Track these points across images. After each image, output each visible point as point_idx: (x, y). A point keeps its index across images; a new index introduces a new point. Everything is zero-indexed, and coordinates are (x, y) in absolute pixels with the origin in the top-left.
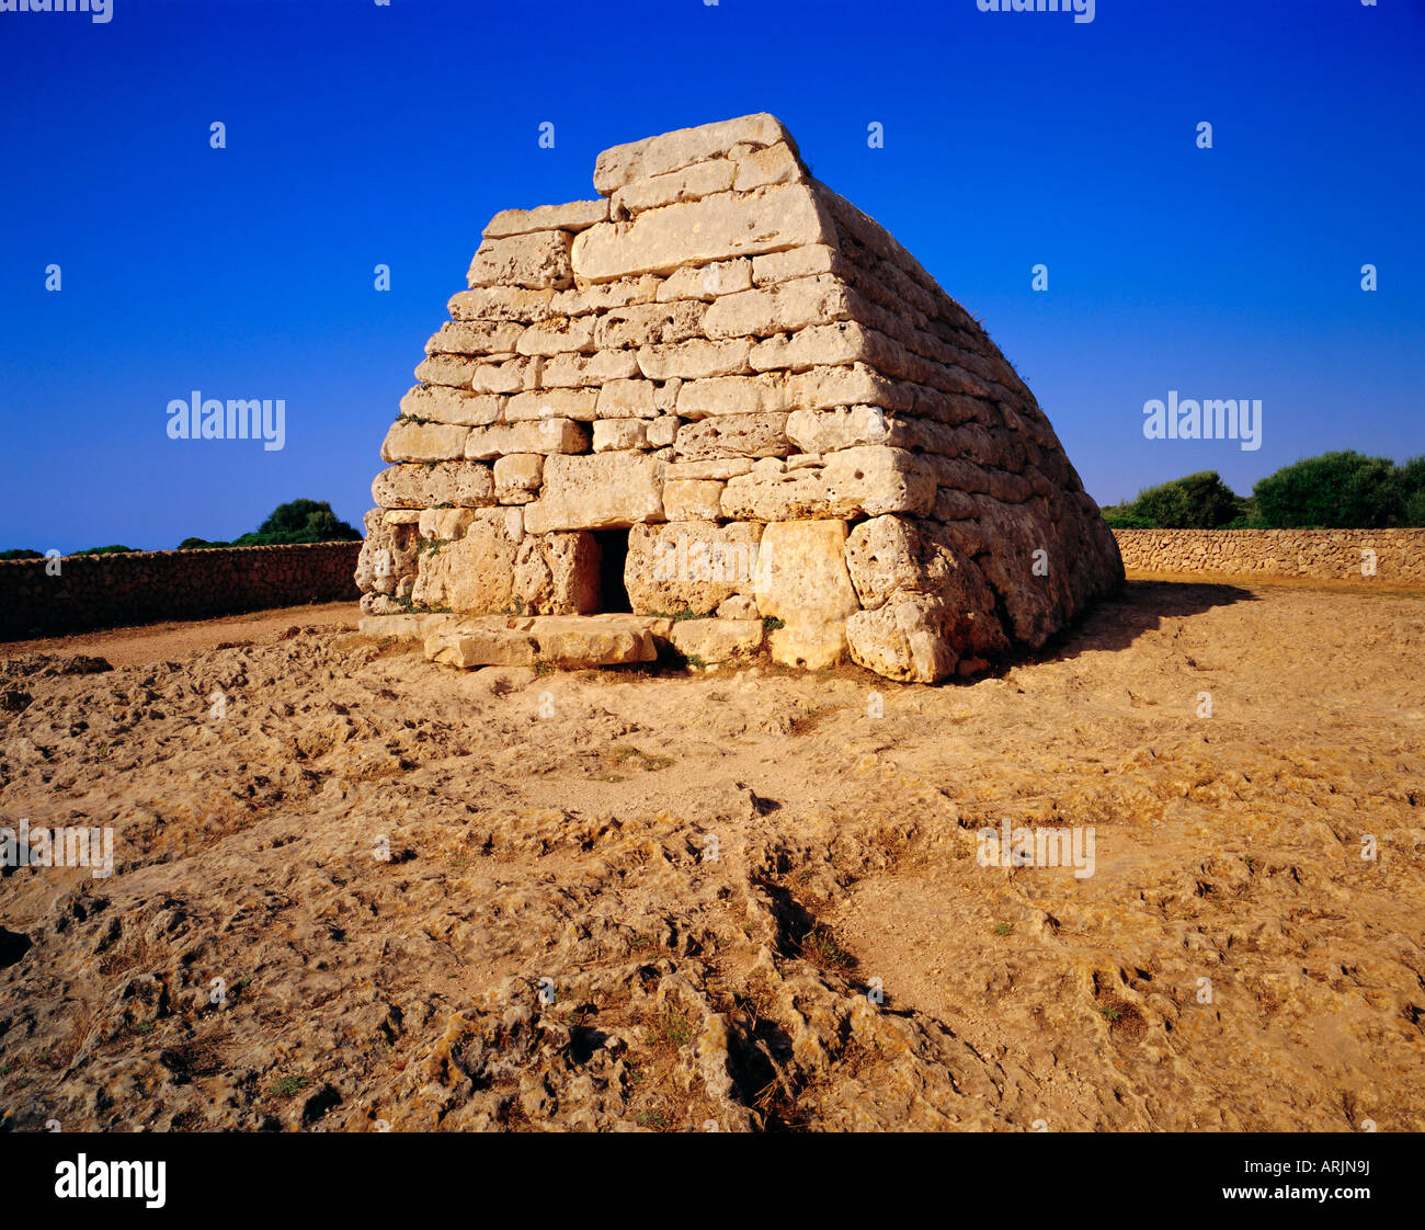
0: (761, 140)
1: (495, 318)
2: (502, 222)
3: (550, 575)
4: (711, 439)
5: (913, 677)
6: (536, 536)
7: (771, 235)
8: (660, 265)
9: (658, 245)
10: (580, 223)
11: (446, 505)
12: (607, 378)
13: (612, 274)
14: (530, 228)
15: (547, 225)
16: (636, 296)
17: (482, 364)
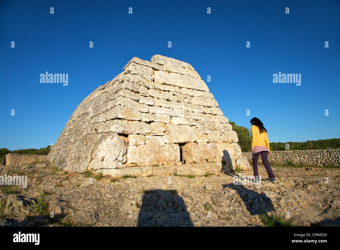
1: (141, 84)
2: (137, 60)
6: (169, 144)
8: (180, 85)
9: (179, 81)
10: (158, 69)
11: (138, 134)
12: (177, 107)
13: (169, 84)
14: (146, 65)
15: (150, 66)
16: (177, 90)
17: (141, 95)
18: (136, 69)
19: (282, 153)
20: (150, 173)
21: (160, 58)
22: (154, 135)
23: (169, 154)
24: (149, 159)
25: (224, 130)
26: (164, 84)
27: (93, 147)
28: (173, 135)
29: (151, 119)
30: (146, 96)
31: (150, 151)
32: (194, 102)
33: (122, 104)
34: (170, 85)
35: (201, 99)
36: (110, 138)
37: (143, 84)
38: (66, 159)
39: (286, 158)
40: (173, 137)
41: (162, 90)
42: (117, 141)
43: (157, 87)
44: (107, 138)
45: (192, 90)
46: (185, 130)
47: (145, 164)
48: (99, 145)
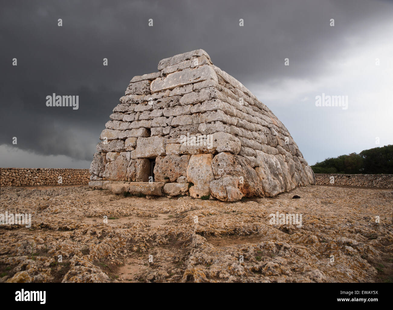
0: (198, 55)
1: (130, 102)
2: (135, 79)
3: (135, 170)
4: (179, 132)
5: (227, 200)
6: (133, 159)
7: (199, 78)
8: (171, 87)
9: (170, 82)
10: (153, 78)
11: (113, 151)
13: (159, 90)
17: (125, 114)
29: (124, 136)
32: (181, 102)
40: (137, 152)
46: (152, 142)
47: (111, 178)
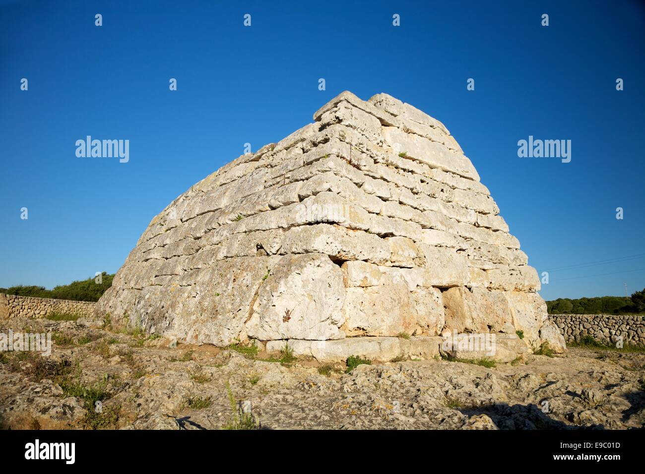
4: (481, 251)
8: (432, 163)
9: (428, 153)
10: (390, 122)
11: (366, 261)
12: (429, 208)
13: (412, 156)
14: (368, 110)
15: (375, 114)
16: (426, 172)
17: (365, 175)
18: (352, 115)
19: (571, 319)
20: (396, 353)
21: (391, 101)
22: (393, 266)
23: (427, 311)
24: (391, 319)
25: (514, 263)
26: (403, 156)
27: (258, 286)
28: (430, 267)
29: (390, 230)
30: (374, 178)
31: (392, 302)
32: (457, 199)
33: (335, 189)
34: (414, 160)
35: (471, 196)
36: (313, 264)
37: (367, 150)
38: (170, 311)
39: (579, 329)
40: (431, 273)
41: (402, 169)
42: (331, 275)
43: (392, 161)
44: (306, 266)
45: (451, 174)
46: (450, 260)
47: (383, 331)
48: (282, 282)
